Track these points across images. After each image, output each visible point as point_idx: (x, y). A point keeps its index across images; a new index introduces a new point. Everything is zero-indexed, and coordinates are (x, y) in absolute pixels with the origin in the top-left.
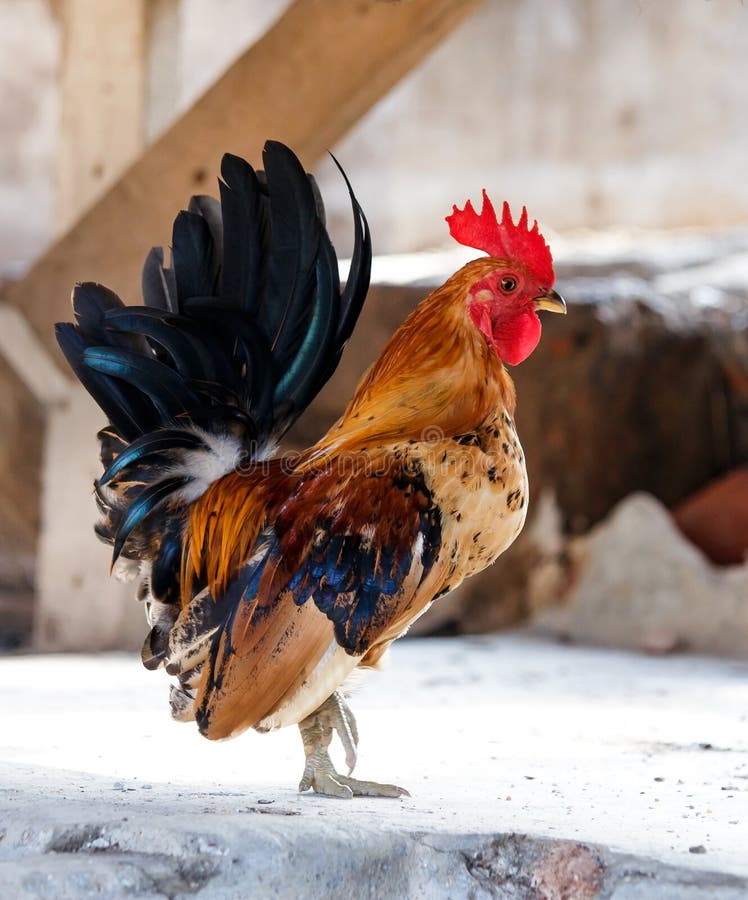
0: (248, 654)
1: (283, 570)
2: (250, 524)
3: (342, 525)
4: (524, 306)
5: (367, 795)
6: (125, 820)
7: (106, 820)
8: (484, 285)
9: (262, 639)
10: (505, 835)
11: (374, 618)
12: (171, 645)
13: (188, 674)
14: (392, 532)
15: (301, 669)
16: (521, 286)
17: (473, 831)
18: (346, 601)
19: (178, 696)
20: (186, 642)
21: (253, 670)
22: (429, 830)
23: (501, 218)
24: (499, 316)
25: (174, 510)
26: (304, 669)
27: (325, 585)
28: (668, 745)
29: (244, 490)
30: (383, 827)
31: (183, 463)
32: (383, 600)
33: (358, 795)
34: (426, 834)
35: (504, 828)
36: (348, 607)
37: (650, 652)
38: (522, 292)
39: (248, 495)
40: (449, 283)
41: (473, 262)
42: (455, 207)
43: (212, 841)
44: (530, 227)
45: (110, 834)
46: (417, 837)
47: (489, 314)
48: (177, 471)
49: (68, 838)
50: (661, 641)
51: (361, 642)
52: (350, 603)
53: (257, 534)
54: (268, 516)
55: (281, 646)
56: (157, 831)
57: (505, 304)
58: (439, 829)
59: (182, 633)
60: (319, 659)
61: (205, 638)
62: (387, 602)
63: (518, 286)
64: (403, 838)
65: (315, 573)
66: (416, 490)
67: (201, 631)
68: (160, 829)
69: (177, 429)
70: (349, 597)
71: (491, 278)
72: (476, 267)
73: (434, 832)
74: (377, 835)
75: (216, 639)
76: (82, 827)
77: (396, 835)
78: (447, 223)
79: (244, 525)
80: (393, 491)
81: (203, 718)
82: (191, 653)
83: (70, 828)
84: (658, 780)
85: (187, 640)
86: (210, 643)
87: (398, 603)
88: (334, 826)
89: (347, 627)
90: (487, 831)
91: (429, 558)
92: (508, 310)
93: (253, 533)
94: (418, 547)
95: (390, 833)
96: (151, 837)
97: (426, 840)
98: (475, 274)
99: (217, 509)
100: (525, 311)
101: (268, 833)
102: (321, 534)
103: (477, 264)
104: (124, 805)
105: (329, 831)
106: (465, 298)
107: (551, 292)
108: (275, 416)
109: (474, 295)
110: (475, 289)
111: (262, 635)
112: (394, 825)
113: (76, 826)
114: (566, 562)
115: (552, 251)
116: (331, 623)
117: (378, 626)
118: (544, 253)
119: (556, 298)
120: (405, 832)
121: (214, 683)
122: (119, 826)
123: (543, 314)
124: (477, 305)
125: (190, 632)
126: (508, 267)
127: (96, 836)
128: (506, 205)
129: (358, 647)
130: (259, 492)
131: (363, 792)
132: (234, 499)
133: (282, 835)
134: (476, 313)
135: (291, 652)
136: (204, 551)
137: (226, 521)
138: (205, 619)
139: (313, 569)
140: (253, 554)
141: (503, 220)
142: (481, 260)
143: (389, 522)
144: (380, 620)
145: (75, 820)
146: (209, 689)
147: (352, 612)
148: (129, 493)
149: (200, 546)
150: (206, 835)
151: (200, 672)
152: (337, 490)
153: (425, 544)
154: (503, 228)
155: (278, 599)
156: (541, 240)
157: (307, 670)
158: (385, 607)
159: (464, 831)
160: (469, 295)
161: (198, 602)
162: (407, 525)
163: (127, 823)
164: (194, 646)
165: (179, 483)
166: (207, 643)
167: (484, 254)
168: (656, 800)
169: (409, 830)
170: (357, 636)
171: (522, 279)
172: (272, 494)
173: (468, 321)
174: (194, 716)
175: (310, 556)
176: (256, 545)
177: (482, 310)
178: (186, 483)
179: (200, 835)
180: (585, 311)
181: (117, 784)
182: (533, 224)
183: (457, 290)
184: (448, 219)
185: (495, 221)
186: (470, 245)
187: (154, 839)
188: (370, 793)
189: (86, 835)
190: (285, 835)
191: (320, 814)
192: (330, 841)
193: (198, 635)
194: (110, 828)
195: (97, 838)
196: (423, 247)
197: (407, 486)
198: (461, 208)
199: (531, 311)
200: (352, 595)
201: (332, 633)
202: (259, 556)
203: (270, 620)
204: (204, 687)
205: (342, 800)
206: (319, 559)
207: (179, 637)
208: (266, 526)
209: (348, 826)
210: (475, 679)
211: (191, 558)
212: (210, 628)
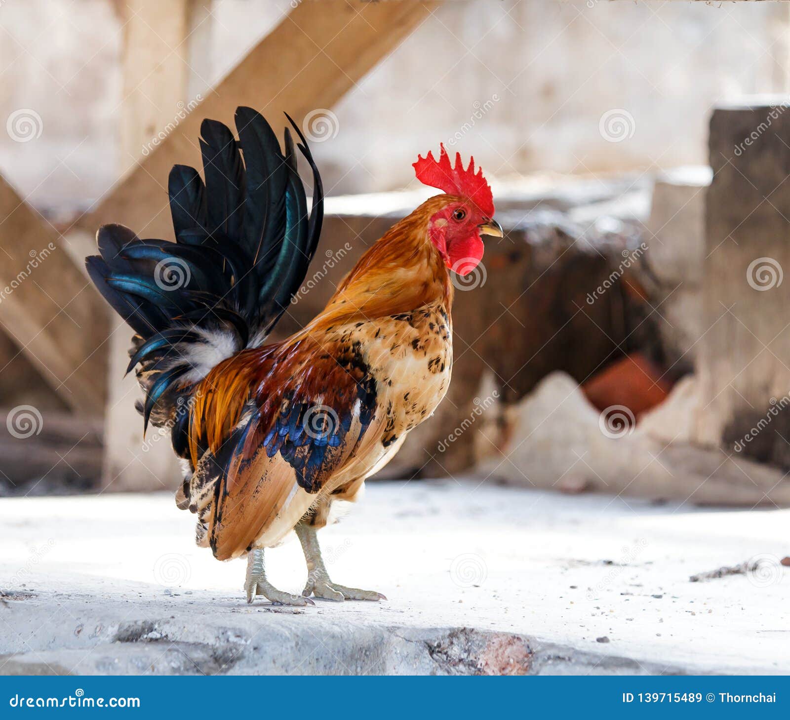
0: (237, 495)
1: (260, 432)
2: (237, 398)
3: (300, 397)
4: (472, 230)
5: (354, 599)
6: (173, 617)
7: (158, 618)
8: (441, 215)
9: (246, 484)
10: (458, 629)
11: (324, 464)
12: (191, 490)
13: (203, 511)
14: (335, 399)
15: (274, 505)
16: (468, 216)
17: (434, 626)
18: (302, 452)
19: (198, 528)
20: (200, 488)
21: (241, 507)
22: (401, 625)
23: (455, 165)
24: (453, 238)
25: (183, 389)
26: (276, 505)
27: (288, 441)
28: (580, 561)
29: (234, 372)
30: (366, 623)
31: (187, 353)
32: (330, 451)
33: (347, 599)
34: (399, 628)
35: (457, 624)
36: (304, 457)
37: (566, 491)
38: (470, 220)
39: (237, 375)
40: (414, 213)
41: (432, 198)
42: (419, 156)
43: (238, 634)
44: (476, 172)
45: (161, 628)
46: (392, 630)
47: (445, 236)
48: (183, 360)
49: (130, 630)
50: (574, 484)
51: (315, 483)
52: (306, 454)
53: (242, 405)
54: (251, 391)
55: (259, 489)
56: (197, 626)
57: (456, 230)
58: (408, 624)
59: (197, 481)
60: (286, 497)
61: (210, 485)
62: (334, 452)
63: (467, 216)
64: (381, 631)
65: (281, 432)
66: (355, 367)
67: (208, 478)
68: (199, 624)
69: (180, 329)
70: (305, 449)
71: (446, 210)
72: (435, 202)
73: (405, 626)
74: (362, 629)
75: (217, 485)
76: (140, 623)
77: (376, 629)
78: (413, 168)
79: (233, 398)
80: (336, 369)
81: (213, 543)
82: (203, 496)
83: (132, 624)
84: (572, 587)
85: (200, 486)
86: (214, 488)
87: (342, 452)
88: (330, 622)
89: (304, 472)
90: (444, 626)
91: (366, 418)
92: (459, 234)
93: (240, 404)
94: (356, 410)
95: (372, 628)
96: (192, 630)
97: (398, 632)
98: (434, 206)
99: (213, 387)
100: (472, 235)
101: (280, 628)
102: (286, 403)
103: (436, 199)
104: (172, 606)
105: (326, 625)
106: (426, 225)
107: (491, 221)
108: (262, 313)
109: (433, 222)
110: (434, 218)
111: (245, 481)
112: (375, 621)
113: (136, 622)
114: (503, 424)
115: (492, 190)
116: (293, 469)
117: (327, 471)
118: (486, 192)
119: (495, 225)
120: (382, 627)
121: (218, 518)
122: (168, 622)
123: (486, 237)
124: (435, 230)
125: (201, 480)
126: (459, 202)
127: (151, 630)
128: (458, 155)
129: (314, 486)
130: (245, 373)
131: (352, 596)
132: (226, 380)
133: (291, 629)
134: (435, 235)
135: (266, 493)
136: (203, 419)
137: (219, 396)
138: (210, 470)
139: (280, 429)
140: (240, 420)
141: (456, 166)
142: (440, 196)
143: (333, 391)
144: (329, 466)
145: (135, 617)
146: (215, 523)
147: (307, 461)
148: (151, 378)
149: (200, 416)
150: (234, 629)
151: (209, 510)
152: (299, 368)
153: (362, 408)
154: (456, 173)
155: (256, 453)
156: (484, 181)
157: (278, 505)
158: (332, 456)
159: (427, 626)
160: (430, 222)
161: (206, 458)
162: (347, 394)
163: (174, 620)
164: (204, 491)
165: (185, 369)
166: (212, 488)
167: (441, 192)
168: (572, 603)
169: (386, 625)
170: (311, 479)
171: (470, 211)
172: (255, 374)
173: (428, 241)
174: (208, 542)
175: (278, 419)
176: (242, 413)
177: (439, 234)
178: (191, 368)
179: (229, 629)
180: (517, 235)
181: (167, 591)
182: (478, 170)
183: (420, 218)
184: (414, 165)
185: (450, 167)
186: (431, 185)
187: (194, 632)
188: (357, 597)
189: (143, 629)
190: (293, 628)
191: (319, 613)
192: (327, 633)
193: (206, 482)
194: (161, 624)
195: (151, 631)
196: (396, 187)
197: (348, 364)
198: (424, 156)
199: (476, 236)
200: (307, 448)
201: (294, 477)
202: (244, 422)
203: (251, 469)
204: (212, 522)
205: (335, 603)
206: (284, 421)
207: (195, 485)
208: (250, 398)
209: (340, 622)
210: (434, 511)
211: (195, 426)
212: (214, 477)
